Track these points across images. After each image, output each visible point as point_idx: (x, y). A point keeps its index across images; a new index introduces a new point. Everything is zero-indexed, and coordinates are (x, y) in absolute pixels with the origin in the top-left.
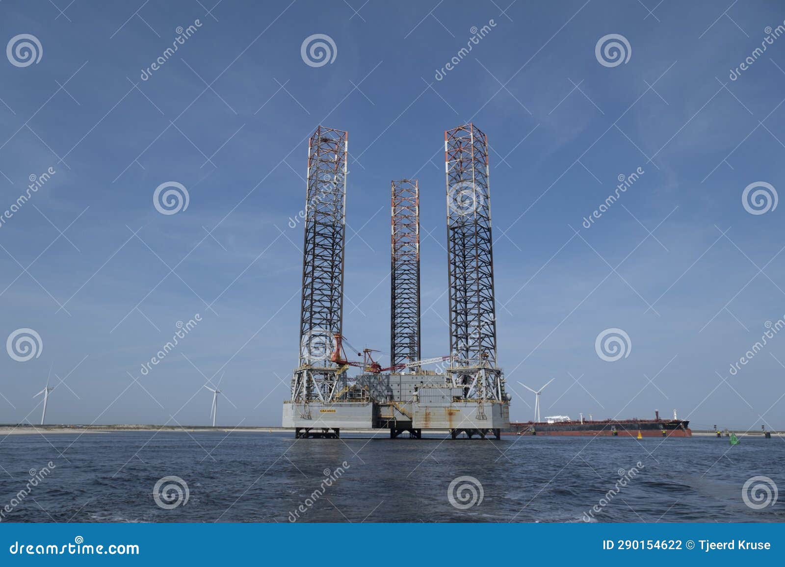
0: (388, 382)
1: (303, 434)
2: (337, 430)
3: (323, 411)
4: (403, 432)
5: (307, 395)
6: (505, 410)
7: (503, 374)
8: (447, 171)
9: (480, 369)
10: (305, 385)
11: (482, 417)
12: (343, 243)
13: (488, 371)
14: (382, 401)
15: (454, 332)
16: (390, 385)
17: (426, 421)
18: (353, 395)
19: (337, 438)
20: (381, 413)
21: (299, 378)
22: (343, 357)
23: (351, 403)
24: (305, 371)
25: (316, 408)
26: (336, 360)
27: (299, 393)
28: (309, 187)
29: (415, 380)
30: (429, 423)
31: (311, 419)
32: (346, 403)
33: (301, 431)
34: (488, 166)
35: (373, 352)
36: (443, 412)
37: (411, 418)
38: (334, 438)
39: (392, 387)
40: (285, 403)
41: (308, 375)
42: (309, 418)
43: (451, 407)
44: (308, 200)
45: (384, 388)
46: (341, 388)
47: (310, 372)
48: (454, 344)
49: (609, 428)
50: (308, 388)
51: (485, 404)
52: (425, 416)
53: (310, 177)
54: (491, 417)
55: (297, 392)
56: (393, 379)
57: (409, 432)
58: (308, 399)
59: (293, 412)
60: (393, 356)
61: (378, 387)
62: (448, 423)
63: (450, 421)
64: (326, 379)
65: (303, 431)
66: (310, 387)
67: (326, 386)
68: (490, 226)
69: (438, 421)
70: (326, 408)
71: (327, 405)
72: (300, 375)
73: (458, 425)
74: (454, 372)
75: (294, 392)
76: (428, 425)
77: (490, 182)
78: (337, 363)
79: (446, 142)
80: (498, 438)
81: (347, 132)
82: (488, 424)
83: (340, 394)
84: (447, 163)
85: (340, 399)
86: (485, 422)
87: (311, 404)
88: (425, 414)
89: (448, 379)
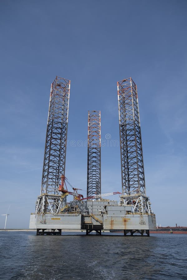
0: (86, 205)
1: (41, 233)
2: (60, 230)
3: (53, 219)
4: (92, 231)
5: (44, 210)
6: (154, 219)
7: (149, 199)
8: (119, 99)
9: (139, 196)
10: (44, 204)
11: (143, 223)
12: (67, 132)
13: (144, 197)
14: (84, 214)
15: (124, 177)
16: (87, 206)
17: (111, 225)
18: (70, 210)
19: (60, 235)
20: (85, 220)
21: (40, 201)
22: (65, 189)
23: (69, 214)
24: (44, 196)
25: (49, 217)
26: (62, 190)
27: (40, 209)
28: (50, 105)
29: (100, 204)
30: (113, 226)
31: (46, 223)
32: (66, 214)
33: (40, 231)
34: (137, 99)
35: (78, 190)
36: (121, 220)
37: (102, 224)
38: (58, 235)
39: (88, 207)
40: (31, 214)
41: (45, 198)
42: (45, 223)
43: (125, 217)
44: (50, 111)
45: (84, 208)
46: (64, 206)
47: (46, 197)
48: (124, 183)
49: (169, 230)
50: (45, 206)
51: (144, 216)
52: (111, 222)
53: (51, 101)
54: (148, 223)
55: (39, 209)
56: (88, 203)
57: (95, 231)
58: (45, 212)
59: (35, 220)
60: (88, 193)
61: (81, 207)
62: (124, 226)
63: (125, 225)
64: (55, 202)
65: (41, 231)
66: (46, 206)
67: (55, 206)
68: (140, 126)
69: (118, 225)
70: (55, 217)
71: (55, 216)
72: (41, 199)
73: (129, 227)
74: (124, 198)
75: (37, 209)
76: (112, 228)
77: (139, 105)
78: (62, 192)
79: (118, 87)
80: (148, 236)
81: (70, 81)
82: (146, 227)
83: (63, 209)
84: (118, 96)
85: (62, 212)
86: (144, 226)
87: (46, 215)
88: (110, 221)
89: (121, 202)
